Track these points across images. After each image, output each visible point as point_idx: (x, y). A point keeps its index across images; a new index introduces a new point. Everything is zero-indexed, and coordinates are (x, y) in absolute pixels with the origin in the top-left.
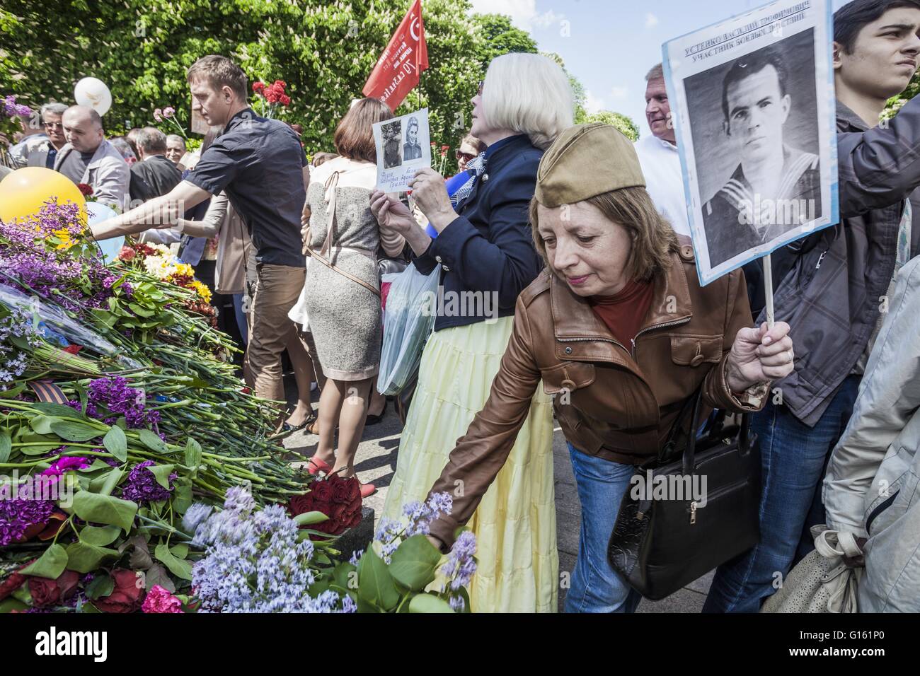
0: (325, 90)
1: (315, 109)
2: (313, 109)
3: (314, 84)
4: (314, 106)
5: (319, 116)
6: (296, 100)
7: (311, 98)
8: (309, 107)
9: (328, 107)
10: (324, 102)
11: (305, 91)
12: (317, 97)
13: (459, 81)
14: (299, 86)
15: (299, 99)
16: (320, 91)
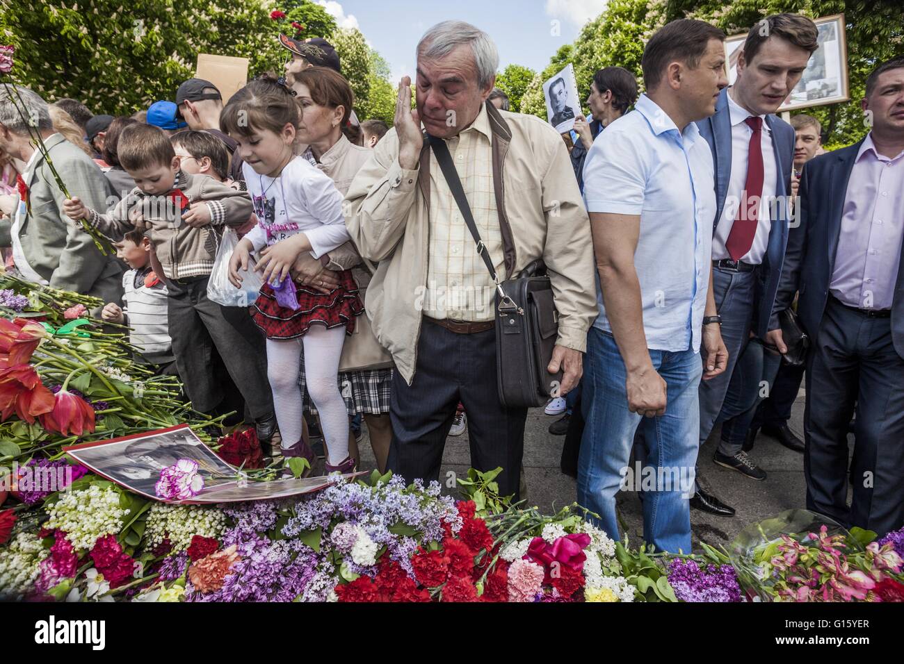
0: (104, 73)
1: (95, 94)
2: (91, 95)
3: (86, 66)
4: (92, 91)
5: (100, 104)
6: (66, 84)
7: (85, 81)
8: (85, 92)
9: (110, 92)
10: (104, 86)
11: (77, 73)
12: (94, 80)
13: (260, 59)
14: (66, 66)
15: (70, 84)
16: (97, 74)
